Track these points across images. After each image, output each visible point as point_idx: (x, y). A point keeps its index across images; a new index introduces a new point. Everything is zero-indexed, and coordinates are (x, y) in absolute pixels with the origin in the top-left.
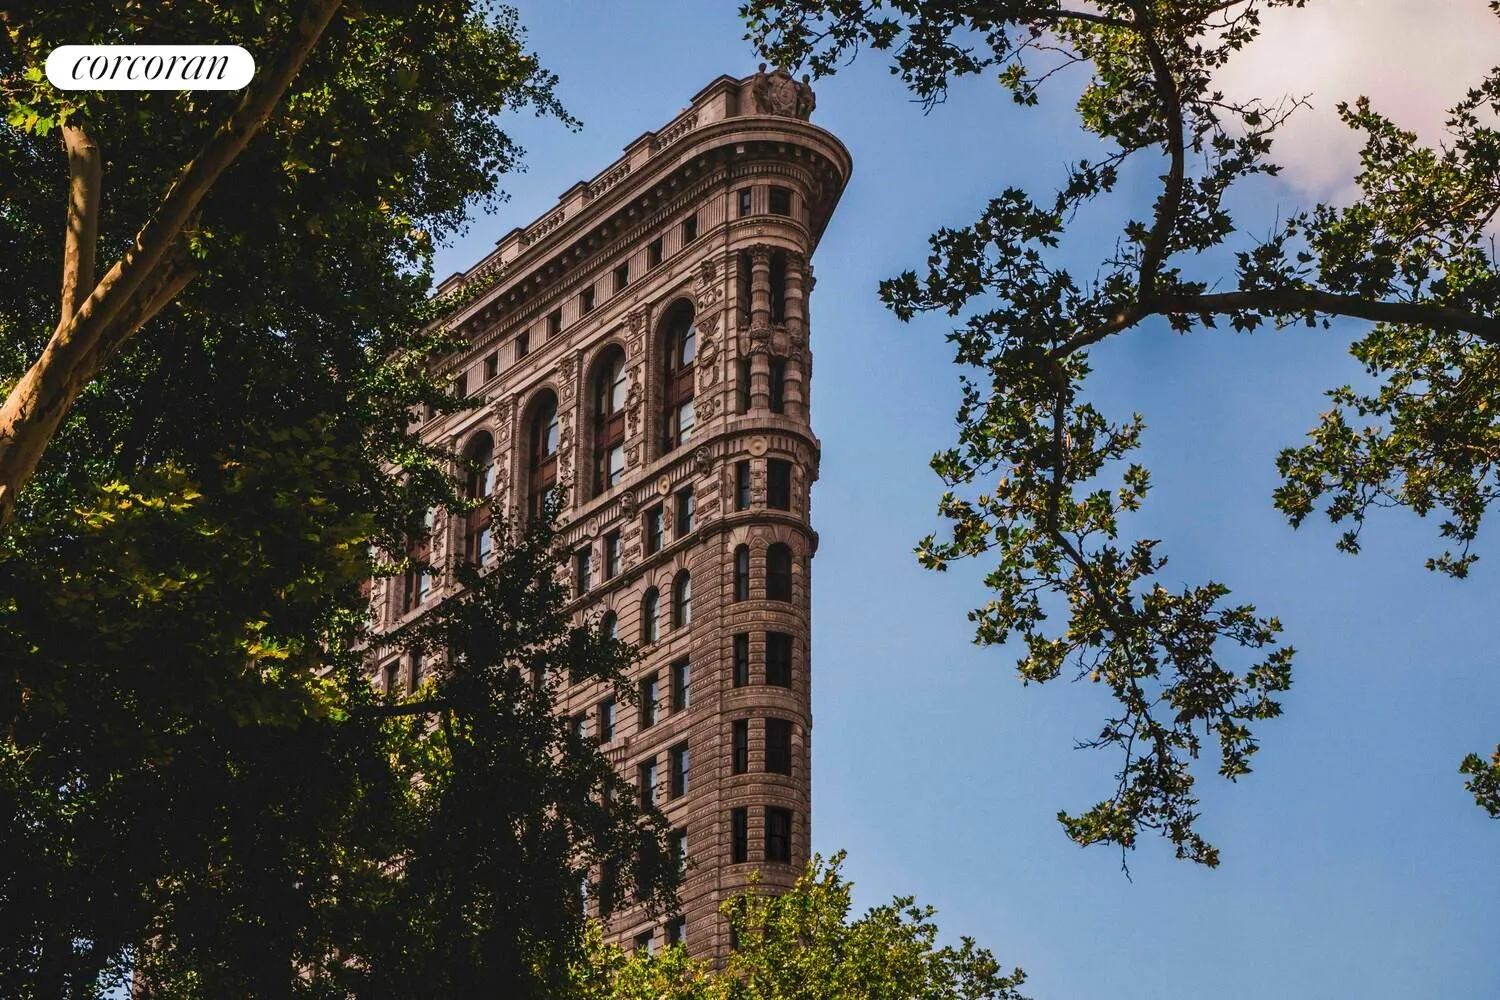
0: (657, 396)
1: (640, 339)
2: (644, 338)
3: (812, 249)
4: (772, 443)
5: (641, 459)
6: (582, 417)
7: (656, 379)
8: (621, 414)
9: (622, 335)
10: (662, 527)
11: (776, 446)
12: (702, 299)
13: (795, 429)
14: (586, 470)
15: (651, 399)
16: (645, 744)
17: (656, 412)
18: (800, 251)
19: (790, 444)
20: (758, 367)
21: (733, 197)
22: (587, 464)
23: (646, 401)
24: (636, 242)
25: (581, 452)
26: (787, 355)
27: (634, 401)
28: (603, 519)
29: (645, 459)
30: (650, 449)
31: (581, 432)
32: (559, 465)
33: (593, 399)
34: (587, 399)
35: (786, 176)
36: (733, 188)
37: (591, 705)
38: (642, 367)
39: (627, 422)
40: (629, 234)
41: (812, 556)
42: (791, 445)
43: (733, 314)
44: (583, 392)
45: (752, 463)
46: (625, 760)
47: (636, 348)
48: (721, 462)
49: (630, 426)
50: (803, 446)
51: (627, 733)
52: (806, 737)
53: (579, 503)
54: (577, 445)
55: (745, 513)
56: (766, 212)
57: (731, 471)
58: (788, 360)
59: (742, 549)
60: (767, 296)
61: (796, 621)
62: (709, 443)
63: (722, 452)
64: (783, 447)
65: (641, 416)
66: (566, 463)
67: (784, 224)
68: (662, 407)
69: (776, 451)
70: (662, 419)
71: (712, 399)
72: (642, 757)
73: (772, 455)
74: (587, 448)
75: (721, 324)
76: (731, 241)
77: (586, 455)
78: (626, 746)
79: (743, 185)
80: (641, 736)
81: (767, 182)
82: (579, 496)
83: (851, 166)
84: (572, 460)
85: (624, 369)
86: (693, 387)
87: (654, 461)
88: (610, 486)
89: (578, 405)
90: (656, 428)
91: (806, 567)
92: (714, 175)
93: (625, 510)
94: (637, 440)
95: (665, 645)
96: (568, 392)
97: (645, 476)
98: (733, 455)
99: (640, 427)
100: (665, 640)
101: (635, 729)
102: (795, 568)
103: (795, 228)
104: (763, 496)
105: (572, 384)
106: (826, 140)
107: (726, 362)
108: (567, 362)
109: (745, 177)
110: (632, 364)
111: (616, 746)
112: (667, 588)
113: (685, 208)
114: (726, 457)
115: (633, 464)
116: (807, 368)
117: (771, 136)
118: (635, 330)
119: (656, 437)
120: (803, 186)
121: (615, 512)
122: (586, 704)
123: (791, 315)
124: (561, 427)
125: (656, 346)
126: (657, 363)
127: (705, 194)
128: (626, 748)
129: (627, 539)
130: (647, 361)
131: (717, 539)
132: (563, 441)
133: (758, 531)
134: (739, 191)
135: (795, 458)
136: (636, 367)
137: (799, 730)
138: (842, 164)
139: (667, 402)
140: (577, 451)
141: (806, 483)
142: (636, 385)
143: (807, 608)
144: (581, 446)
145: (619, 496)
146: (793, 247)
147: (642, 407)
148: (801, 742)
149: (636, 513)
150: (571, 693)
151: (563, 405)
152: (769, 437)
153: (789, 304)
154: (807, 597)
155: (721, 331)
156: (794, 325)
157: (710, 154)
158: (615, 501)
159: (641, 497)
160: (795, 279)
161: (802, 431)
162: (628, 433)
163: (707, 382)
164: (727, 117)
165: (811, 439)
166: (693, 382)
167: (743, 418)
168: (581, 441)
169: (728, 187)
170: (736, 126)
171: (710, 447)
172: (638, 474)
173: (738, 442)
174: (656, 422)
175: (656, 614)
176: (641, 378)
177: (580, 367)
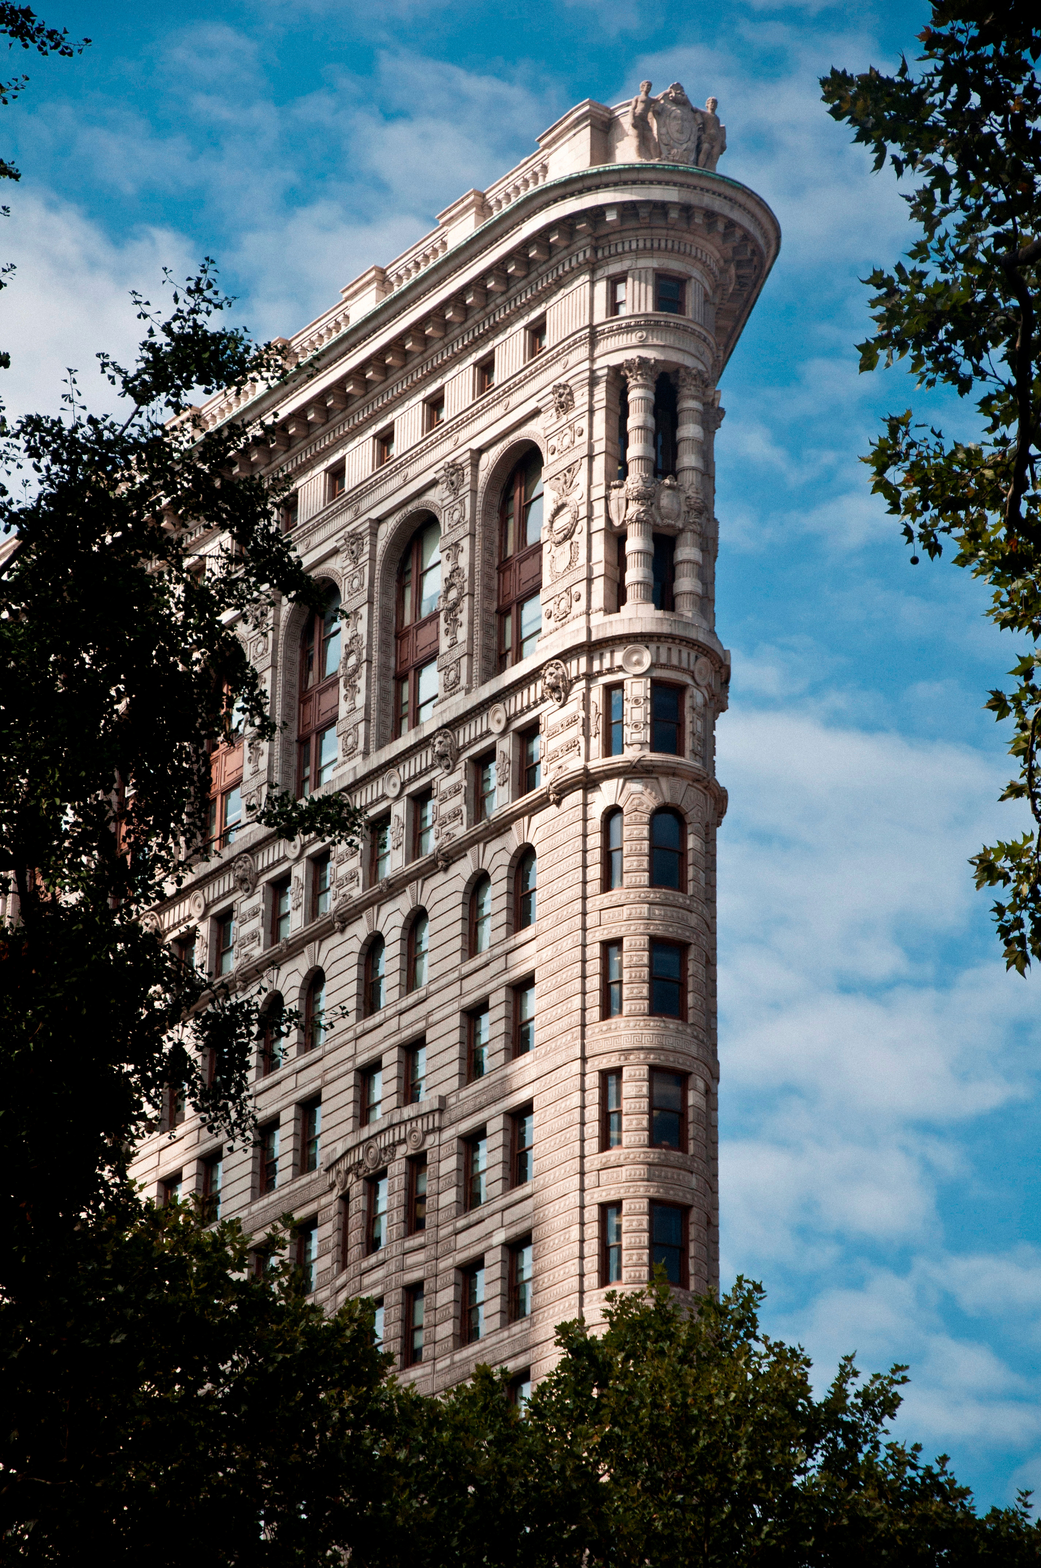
0: (487, 588)
1: (462, 502)
2: (468, 501)
3: (719, 367)
4: (658, 655)
5: (463, 682)
6: (376, 620)
7: (486, 562)
8: (435, 616)
9: (434, 496)
10: (494, 782)
11: (663, 660)
12: (553, 442)
13: (692, 634)
14: (382, 699)
15: (478, 590)
16: (469, 1106)
17: (485, 611)
18: (701, 367)
19: (684, 655)
20: (634, 543)
21: (601, 287)
22: (383, 690)
23: (471, 595)
24: (457, 359)
25: (375, 671)
26: (680, 525)
27: (453, 594)
28: (408, 770)
29: (470, 680)
30: (476, 666)
31: (375, 642)
32: (343, 692)
33: (393, 591)
34: (384, 593)
35: (682, 254)
36: (600, 273)
37: (391, 1048)
38: (465, 543)
39: (443, 626)
40: (446, 346)
41: (719, 824)
42: (686, 656)
43: (600, 463)
44: (377, 583)
45: (627, 684)
46: (440, 1129)
47: (456, 515)
48: (583, 683)
49: (447, 632)
50: (703, 660)
51: (443, 1090)
52: (710, 1094)
53: (372, 747)
54: (369, 661)
55: (616, 759)
56: (650, 309)
57: (597, 695)
58: (682, 531)
59: (612, 812)
60: (651, 436)
61: (693, 920)
62: (566, 656)
63: (583, 669)
64: (675, 661)
65: (463, 617)
66: (352, 687)
67: (677, 327)
68: (495, 604)
69: (663, 666)
70: (494, 620)
71: (568, 590)
72: (465, 1126)
73: (658, 673)
74: (384, 666)
75: (581, 477)
76: (596, 355)
77: (382, 676)
78: (442, 1107)
79: (614, 268)
80: (463, 1094)
81: (653, 263)
82: (373, 738)
83: (778, 237)
84: (361, 683)
85: (437, 549)
86: (540, 573)
87: (483, 682)
88: (416, 722)
89: (370, 602)
90: (486, 634)
91: (709, 841)
92: (572, 254)
93: (442, 756)
94: (458, 652)
95: (499, 957)
96: (356, 583)
97: (469, 707)
98: (600, 673)
99: (462, 634)
100: (498, 950)
101: (455, 1082)
102: (692, 842)
103: (693, 332)
104: (645, 735)
105: (361, 571)
106: (741, 198)
107: (590, 535)
108: (355, 538)
109: (619, 256)
110: (450, 540)
111: (426, 1109)
112: (503, 872)
113: (529, 306)
114: (590, 677)
115: (451, 687)
116: (710, 542)
117: (657, 194)
118: (454, 488)
119: (486, 647)
120: (708, 270)
121: (425, 758)
122: (382, 1047)
123: (686, 465)
124: (344, 637)
125: (486, 513)
126: (486, 538)
127: (560, 284)
128: (441, 1111)
129: (443, 800)
130: (472, 535)
131: (576, 796)
132: (348, 655)
133: (635, 787)
134: (608, 278)
135: (693, 678)
136: (456, 545)
137: (701, 1084)
138: (765, 235)
139: (501, 594)
140: (369, 669)
141: (709, 715)
142: (456, 571)
143: (710, 900)
144: (375, 664)
145: (431, 736)
146: (689, 362)
147: (465, 604)
148: (702, 1103)
149: (455, 762)
150: (359, 1030)
151: (347, 602)
152: (653, 646)
153: (682, 447)
154: (711, 886)
155: (583, 488)
156: (689, 479)
157: (566, 224)
158: (424, 743)
159: (464, 735)
160: (690, 409)
161: (702, 637)
162: (444, 643)
163: (562, 563)
164: (592, 164)
165: (716, 648)
166: (541, 566)
167: (614, 617)
168: (375, 655)
169: (593, 272)
170: (605, 179)
171: (565, 662)
172: (460, 703)
173: (608, 655)
174: (486, 626)
175: (486, 910)
176: (464, 560)
177: (373, 546)
